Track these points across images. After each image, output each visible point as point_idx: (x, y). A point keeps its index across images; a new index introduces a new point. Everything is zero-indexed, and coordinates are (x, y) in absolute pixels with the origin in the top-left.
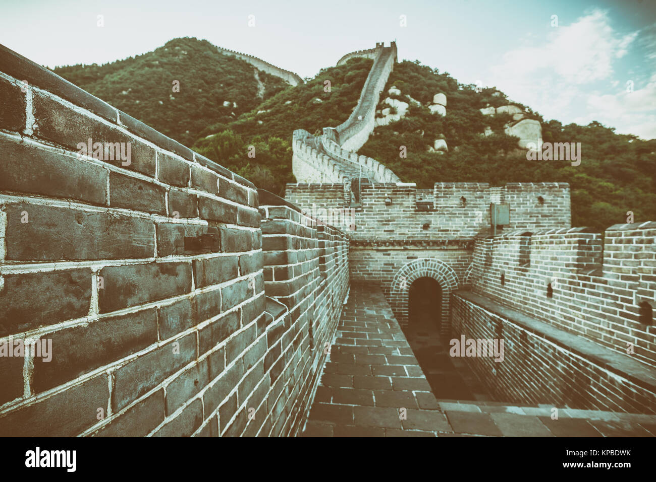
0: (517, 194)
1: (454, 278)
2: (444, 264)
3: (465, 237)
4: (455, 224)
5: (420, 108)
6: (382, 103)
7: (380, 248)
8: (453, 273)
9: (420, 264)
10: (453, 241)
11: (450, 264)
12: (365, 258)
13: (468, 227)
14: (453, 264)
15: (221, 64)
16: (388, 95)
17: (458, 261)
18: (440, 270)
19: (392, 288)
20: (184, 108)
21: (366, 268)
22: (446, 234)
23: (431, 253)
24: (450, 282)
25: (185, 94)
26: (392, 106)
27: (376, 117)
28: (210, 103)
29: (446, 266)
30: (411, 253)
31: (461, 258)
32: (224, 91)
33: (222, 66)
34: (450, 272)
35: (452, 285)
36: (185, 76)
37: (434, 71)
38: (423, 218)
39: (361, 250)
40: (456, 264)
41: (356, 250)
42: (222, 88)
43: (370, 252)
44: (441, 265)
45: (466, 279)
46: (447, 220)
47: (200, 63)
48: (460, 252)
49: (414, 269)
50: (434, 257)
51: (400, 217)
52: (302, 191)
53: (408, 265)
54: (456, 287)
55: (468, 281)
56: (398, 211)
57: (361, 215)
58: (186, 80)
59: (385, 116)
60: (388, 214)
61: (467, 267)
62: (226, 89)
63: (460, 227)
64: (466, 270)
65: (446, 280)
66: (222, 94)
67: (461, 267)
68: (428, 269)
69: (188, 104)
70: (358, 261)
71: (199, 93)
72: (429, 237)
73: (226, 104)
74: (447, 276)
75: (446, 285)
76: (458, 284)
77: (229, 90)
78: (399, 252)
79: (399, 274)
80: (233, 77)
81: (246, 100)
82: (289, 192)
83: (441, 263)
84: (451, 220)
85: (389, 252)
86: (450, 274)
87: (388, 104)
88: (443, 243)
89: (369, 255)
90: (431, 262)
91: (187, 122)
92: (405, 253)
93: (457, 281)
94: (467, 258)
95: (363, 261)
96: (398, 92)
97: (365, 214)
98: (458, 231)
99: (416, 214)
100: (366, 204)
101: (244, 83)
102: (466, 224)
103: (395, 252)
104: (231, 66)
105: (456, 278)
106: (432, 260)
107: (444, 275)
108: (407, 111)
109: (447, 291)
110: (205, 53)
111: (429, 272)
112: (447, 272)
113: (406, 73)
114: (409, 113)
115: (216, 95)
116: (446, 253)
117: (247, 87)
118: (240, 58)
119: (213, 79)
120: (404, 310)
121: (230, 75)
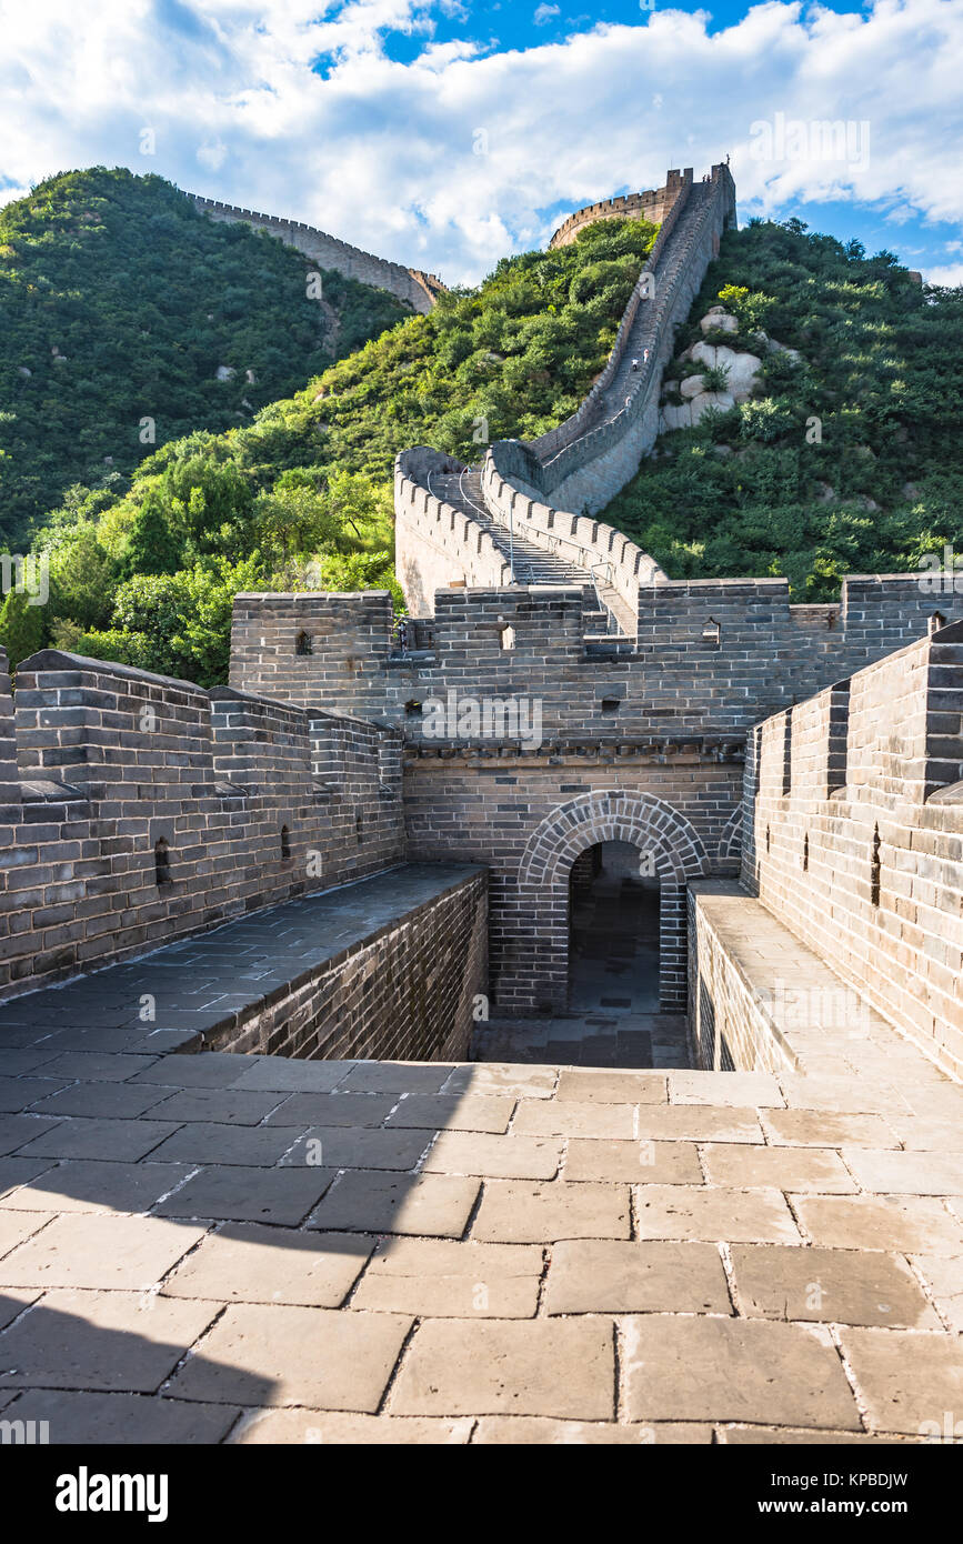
0: (868, 607)
1: (691, 844)
2: (662, 805)
3: (718, 730)
4: (692, 694)
5: (798, 369)
6: (682, 359)
7: (486, 764)
8: (689, 830)
9: (596, 807)
10: (687, 741)
11: (678, 806)
12: (449, 791)
13: (726, 703)
14: (688, 806)
15: (208, 253)
16: (700, 336)
17: (701, 797)
18: (653, 821)
19: (523, 872)
20: (97, 388)
21: (450, 817)
22: (666, 722)
23: (627, 775)
24: (682, 855)
25: (99, 346)
26: (713, 368)
27: (662, 404)
28: (177, 372)
29: (670, 812)
30: (572, 777)
31: (712, 788)
32: (220, 334)
33: (209, 257)
34: (679, 828)
35: (685, 863)
36: (97, 290)
37: (847, 249)
38: (601, 680)
39: (436, 769)
40: (697, 806)
41: (423, 770)
42: (212, 326)
43: (461, 775)
44: (655, 808)
45: (725, 845)
46: (666, 685)
47: (142, 251)
48: (707, 772)
49: (582, 820)
50: (635, 787)
51: (539, 679)
52: (275, 613)
53: (565, 809)
54: (696, 869)
55: (732, 853)
56: (533, 662)
57: (434, 675)
58: (100, 303)
59: (690, 400)
60: (507, 671)
61: (730, 814)
62: (223, 329)
63: (705, 702)
64: (724, 822)
65: (669, 848)
66: (212, 344)
67: (712, 814)
68: (619, 820)
69: (108, 377)
70: (430, 800)
71: (144, 343)
72: (619, 732)
73: (224, 373)
74: (673, 840)
75: (670, 864)
76: (704, 861)
77: (233, 331)
78: (538, 774)
79: (540, 833)
80: (241, 291)
81: (286, 360)
82: (241, 616)
83: (654, 802)
84: (679, 685)
85: (511, 775)
86: (681, 834)
87: (701, 362)
88: (658, 747)
89: (457, 781)
90: (625, 800)
91: (106, 432)
92: (556, 775)
93: (701, 853)
94: (729, 787)
95: (441, 799)
96: (730, 324)
97: (444, 673)
98: (699, 713)
99: (582, 670)
100: (447, 646)
101: (275, 309)
102: (720, 693)
103: (529, 775)
104: (239, 257)
105: (697, 845)
106: (630, 796)
107: (663, 836)
108: (756, 380)
109: (672, 879)
110: (156, 217)
111: (622, 826)
112: (673, 827)
113: (758, 261)
114: (763, 387)
115: (194, 348)
116: (668, 774)
117: (287, 323)
118: (265, 233)
119: (184, 298)
120: (556, 933)
121: (234, 285)
